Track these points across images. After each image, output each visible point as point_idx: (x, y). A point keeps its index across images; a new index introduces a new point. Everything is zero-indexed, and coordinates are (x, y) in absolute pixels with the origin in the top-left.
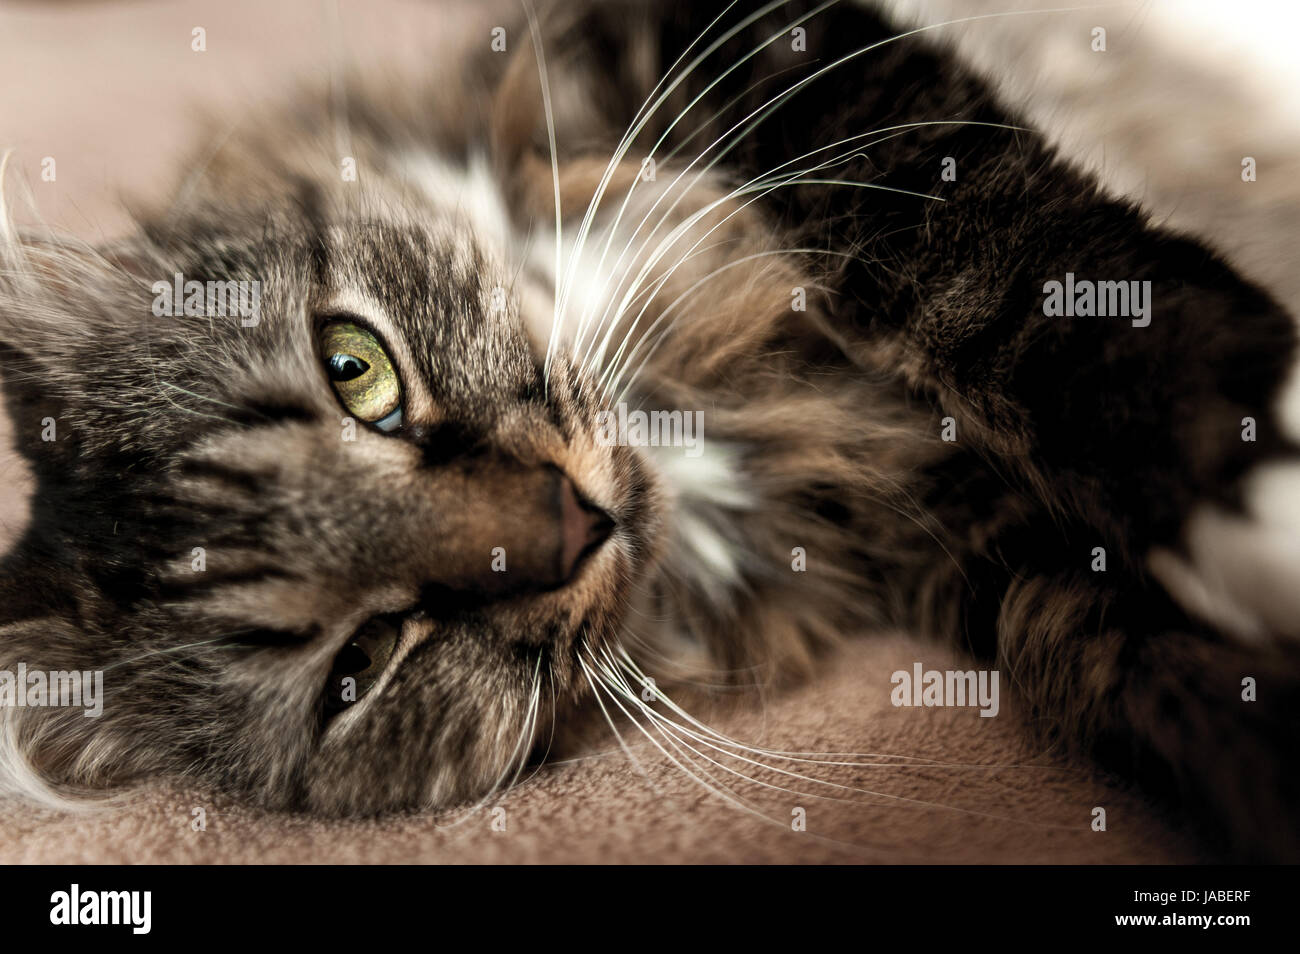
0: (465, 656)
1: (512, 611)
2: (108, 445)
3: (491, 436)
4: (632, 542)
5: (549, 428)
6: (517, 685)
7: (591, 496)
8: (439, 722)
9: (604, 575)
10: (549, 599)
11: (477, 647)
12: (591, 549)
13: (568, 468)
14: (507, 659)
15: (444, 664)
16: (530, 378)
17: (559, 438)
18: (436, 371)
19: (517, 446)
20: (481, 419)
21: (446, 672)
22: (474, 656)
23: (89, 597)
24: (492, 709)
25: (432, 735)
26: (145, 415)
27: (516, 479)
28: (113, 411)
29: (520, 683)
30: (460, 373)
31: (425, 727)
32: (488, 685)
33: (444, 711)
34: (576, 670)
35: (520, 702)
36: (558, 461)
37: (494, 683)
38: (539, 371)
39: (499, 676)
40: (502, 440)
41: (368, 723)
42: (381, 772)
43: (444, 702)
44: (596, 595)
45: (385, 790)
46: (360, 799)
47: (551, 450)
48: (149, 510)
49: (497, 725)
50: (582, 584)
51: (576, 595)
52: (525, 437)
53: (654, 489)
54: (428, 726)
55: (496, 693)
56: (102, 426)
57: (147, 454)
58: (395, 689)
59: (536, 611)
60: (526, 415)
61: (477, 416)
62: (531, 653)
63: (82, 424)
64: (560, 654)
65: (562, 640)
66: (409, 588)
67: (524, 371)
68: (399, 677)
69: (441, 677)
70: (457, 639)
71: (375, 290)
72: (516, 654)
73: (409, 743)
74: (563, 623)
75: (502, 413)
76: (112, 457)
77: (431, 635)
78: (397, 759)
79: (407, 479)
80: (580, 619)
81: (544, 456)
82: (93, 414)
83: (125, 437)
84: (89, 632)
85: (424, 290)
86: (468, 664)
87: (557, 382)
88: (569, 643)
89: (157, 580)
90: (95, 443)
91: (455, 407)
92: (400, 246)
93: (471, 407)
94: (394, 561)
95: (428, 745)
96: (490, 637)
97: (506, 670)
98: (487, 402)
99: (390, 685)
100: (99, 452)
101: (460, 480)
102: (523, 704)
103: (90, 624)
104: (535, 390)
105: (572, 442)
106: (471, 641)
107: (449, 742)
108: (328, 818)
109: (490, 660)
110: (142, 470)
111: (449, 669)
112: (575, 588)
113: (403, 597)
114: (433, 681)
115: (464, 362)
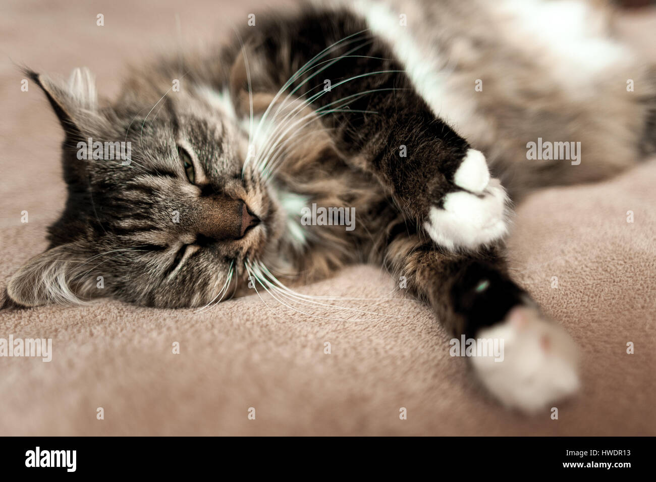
0: (208, 259)
1: (225, 245)
2: (101, 181)
3: (223, 189)
4: (266, 228)
5: (242, 188)
6: (224, 270)
7: (253, 211)
8: (198, 278)
9: (255, 237)
10: (237, 242)
11: (212, 256)
12: (250, 228)
13: (246, 201)
14: (222, 261)
15: (201, 260)
16: (238, 172)
17: (245, 192)
18: (208, 168)
19: (231, 193)
20: (221, 183)
21: (202, 263)
22: (211, 259)
23: (90, 231)
24: (214, 276)
25: (195, 283)
26: (114, 171)
27: (229, 203)
28: (104, 169)
29: (225, 270)
30: (215, 169)
31: (193, 280)
32: (214, 269)
33: (200, 275)
34: (244, 269)
35: (224, 276)
36: (243, 199)
37: (216, 269)
38: (241, 170)
39: (218, 266)
40: (226, 191)
41: (176, 278)
42: (179, 293)
43: (200, 272)
44: (252, 243)
45: (179, 299)
46: (171, 301)
47: (242, 195)
48: (114, 203)
49: (216, 281)
50: (248, 238)
51: (245, 241)
52: (234, 190)
53: (277, 212)
54: (194, 280)
55: (217, 271)
56: (100, 174)
57: (114, 185)
58: (185, 268)
59: (232, 246)
60: (235, 183)
61: (219, 183)
62: (230, 261)
63: (93, 173)
64: (239, 263)
65: (240, 257)
66: (193, 235)
67: (236, 170)
68: (187, 264)
69: (200, 264)
70: (206, 253)
71: (190, 141)
72: (225, 260)
73: (188, 285)
74: (241, 251)
75: (227, 182)
76: (102, 185)
77: (198, 250)
78: (183, 289)
79: (195, 199)
80: (246, 251)
81: (239, 196)
82: (97, 169)
83: (107, 178)
84: (90, 242)
85: (206, 141)
86: (209, 261)
87: (246, 174)
88: (242, 258)
89: (114, 226)
90: (97, 179)
91: (212, 179)
92: (200, 127)
93: (218, 179)
94: (189, 225)
95: (193, 286)
96: (217, 253)
97: (221, 265)
98: (223, 178)
99: (183, 266)
100: (98, 182)
101: (212, 201)
102: (225, 277)
103: (90, 239)
104: (239, 176)
105: (249, 193)
106: (210, 254)
107: (199, 285)
108: (160, 308)
109: (216, 261)
110: (112, 190)
111: (203, 262)
112: (245, 239)
113: (191, 238)
114: (197, 265)
115: (217, 165)
